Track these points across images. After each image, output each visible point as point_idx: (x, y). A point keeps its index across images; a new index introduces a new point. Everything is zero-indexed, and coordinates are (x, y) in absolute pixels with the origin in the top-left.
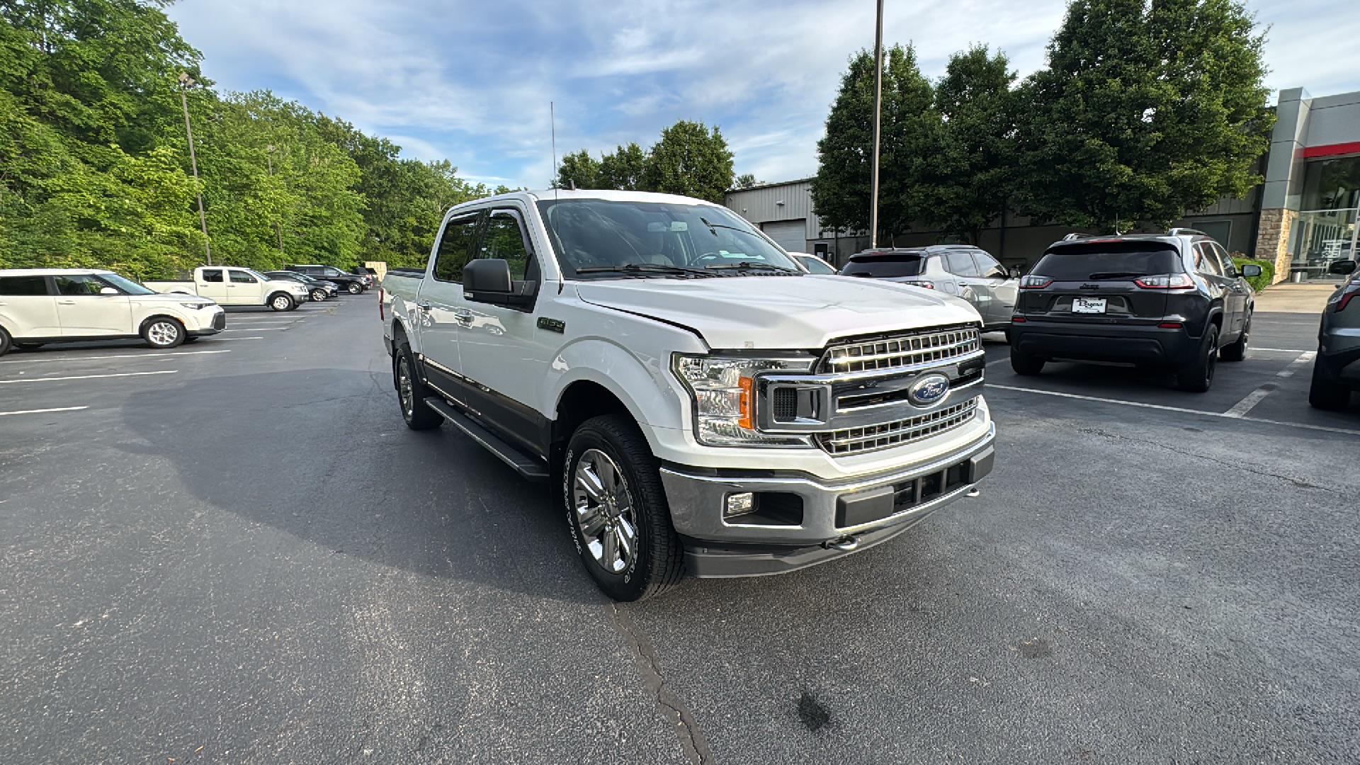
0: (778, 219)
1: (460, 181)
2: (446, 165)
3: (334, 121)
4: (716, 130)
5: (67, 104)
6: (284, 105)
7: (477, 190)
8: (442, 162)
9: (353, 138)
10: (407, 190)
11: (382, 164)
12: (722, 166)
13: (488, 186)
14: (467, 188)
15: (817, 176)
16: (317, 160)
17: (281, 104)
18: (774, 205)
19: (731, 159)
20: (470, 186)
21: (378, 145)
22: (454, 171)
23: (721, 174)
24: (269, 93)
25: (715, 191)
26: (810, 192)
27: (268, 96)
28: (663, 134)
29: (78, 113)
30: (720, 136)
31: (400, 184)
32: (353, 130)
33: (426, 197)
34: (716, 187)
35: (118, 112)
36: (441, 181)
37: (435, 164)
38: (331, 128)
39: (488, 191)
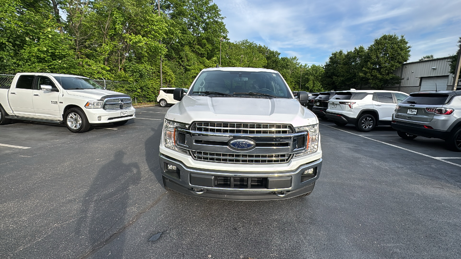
0: (431, 76)
1: (299, 63)
2: (295, 58)
3: (263, 47)
4: (402, 37)
5: (198, 48)
6: (250, 43)
7: (304, 66)
8: (294, 57)
9: (267, 52)
10: (280, 67)
11: (274, 59)
12: (402, 53)
13: (308, 65)
14: (301, 66)
15: (456, 54)
16: (255, 59)
17: (249, 43)
18: (431, 69)
19: (409, 49)
20: (302, 65)
21: (274, 53)
22: (297, 60)
23: (402, 56)
24: (247, 40)
25: (397, 64)
26: (450, 63)
27: (247, 41)
28: (374, 41)
29: (200, 50)
30: (405, 39)
31: (279, 65)
32: (268, 49)
33: (287, 69)
34: (398, 62)
35: (208, 49)
36: (292, 63)
37: (291, 58)
38: (261, 49)
39: (308, 66)
